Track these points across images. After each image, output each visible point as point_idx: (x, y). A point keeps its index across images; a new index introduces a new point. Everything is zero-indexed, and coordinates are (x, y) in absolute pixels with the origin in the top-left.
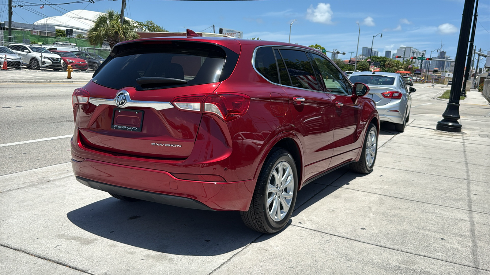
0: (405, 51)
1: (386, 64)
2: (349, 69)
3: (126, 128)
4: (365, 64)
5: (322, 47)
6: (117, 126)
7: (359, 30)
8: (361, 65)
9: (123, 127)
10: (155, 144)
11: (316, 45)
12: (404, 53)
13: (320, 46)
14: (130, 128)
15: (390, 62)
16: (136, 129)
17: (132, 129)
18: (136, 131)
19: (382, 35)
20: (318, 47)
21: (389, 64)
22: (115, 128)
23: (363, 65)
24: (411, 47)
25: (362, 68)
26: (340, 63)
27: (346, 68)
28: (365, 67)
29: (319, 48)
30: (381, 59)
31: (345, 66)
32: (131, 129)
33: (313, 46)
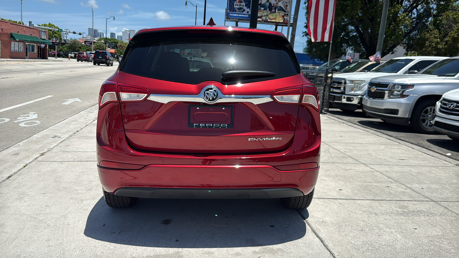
0: (129, 34)
1: (118, 46)
2: (87, 49)
3: (211, 125)
4: (102, 45)
5: (56, 26)
6: (198, 124)
7: (93, 12)
8: (98, 46)
9: (207, 125)
10: (253, 140)
11: (50, 24)
12: (129, 35)
13: (54, 25)
14: (218, 125)
15: (122, 44)
16: (226, 125)
17: (221, 126)
18: (226, 127)
19: (114, 18)
20: (52, 26)
21: (121, 46)
22: (195, 127)
23: (100, 46)
24: (134, 31)
25: (100, 49)
26: (77, 43)
27: (84, 48)
28: (102, 48)
29: (54, 27)
30: (112, 41)
31: (82, 46)
32: (219, 127)
33: (47, 25)
